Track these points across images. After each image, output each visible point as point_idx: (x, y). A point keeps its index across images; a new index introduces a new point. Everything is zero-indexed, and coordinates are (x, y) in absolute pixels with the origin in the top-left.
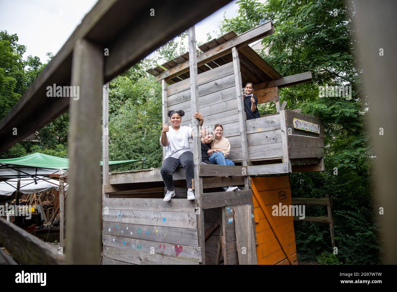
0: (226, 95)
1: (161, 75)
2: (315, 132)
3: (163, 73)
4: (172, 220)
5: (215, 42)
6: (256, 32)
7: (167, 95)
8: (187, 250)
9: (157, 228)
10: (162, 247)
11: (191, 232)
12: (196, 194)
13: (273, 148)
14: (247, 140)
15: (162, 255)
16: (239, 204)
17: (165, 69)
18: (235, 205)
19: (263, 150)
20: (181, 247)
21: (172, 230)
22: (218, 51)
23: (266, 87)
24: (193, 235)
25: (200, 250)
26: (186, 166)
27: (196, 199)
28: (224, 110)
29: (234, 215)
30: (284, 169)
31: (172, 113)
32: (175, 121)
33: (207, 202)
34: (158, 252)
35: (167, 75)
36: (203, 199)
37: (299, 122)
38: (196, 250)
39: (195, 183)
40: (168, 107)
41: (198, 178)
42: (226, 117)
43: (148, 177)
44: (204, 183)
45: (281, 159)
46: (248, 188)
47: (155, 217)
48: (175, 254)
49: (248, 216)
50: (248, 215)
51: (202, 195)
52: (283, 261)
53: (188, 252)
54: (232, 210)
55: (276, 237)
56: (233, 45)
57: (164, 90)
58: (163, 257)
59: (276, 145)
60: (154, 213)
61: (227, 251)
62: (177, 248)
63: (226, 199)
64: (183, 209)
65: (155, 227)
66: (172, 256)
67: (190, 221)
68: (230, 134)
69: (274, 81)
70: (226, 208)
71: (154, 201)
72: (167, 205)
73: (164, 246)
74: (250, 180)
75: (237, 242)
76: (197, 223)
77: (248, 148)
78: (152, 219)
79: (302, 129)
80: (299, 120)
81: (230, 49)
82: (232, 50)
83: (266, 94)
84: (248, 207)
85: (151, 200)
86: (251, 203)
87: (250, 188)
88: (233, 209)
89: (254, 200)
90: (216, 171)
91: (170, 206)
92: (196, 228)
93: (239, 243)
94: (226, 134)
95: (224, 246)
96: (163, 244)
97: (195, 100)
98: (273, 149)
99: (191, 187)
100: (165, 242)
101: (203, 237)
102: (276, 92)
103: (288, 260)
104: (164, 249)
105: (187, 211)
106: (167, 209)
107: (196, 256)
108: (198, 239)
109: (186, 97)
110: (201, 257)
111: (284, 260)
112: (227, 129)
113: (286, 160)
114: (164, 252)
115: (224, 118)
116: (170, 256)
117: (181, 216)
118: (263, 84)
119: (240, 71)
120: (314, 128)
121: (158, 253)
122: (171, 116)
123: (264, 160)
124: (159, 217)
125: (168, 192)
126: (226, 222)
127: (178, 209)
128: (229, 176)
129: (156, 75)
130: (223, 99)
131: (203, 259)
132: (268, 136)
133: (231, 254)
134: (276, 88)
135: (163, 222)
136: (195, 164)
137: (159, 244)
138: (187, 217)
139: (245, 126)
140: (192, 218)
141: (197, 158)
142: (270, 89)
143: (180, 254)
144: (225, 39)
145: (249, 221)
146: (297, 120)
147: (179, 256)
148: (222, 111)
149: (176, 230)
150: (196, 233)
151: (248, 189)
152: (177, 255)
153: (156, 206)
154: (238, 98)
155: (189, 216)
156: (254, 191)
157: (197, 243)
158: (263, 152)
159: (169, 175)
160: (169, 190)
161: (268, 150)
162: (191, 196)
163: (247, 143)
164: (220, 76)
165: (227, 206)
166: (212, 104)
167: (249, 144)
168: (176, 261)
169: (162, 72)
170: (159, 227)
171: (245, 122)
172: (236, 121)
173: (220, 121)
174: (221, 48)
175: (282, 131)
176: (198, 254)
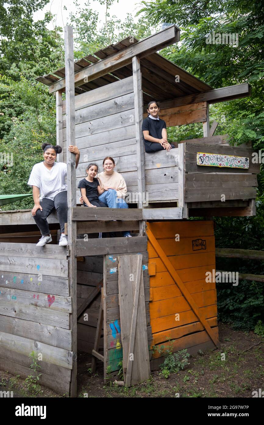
0: (125, 119)
1: (55, 85)
2: (237, 167)
3: (58, 83)
4: (45, 267)
5: (113, 48)
6: (159, 39)
7: (63, 112)
8: (59, 300)
9: (32, 276)
10: (36, 297)
11: (63, 281)
12: (69, 239)
13: (171, 188)
14: (146, 177)
15: (36, 305)
16: (127, 253)
17: (59, 78)
18: (120, 254)
19: (161, 190)
20: (53, 297)
21: (45, 278)
22: (117, 60)
23: (192, 102)
24: (64, 284)
25: (70, 300)
26: (58, 209)
27: (69, 246)
28: (123, 138)
29: (118, 265)
30: (178, 215)
31: (47, 146)
32: (48, 158)
33: (81, 249)
34: (33, 302)
35: (61, 85)
36: (76, 245)
37: (206, 157)
38: (67, 300)
39: (68, 227)
40: (63, 128)
41: (71, 223)
42: (125, 147)
43: (25, 219)
44: (78, 228)
45: (176, 203)
46: (142, 234)
47: (29, 263)
48: (47, 304)
49: (138, 267)
50: (138, 265)
51: (74, 242)
52: (193, 324)
53: (59, 302)
54: (115, 259)
55: (183, 295)
56: (134, 55)
57: (59, 106)
58: (37, 309)
59: (173, 186)
60: (29, 259)
61: (107, 305)
62: (50, 298)
63: (107, 247)
64: (56, 256)
65: (30, 275)
66: (45, 307)
67: (62, 268)
68: (128, 168)
69: (203, 94)
70: (107, 256)
71: (29, 246)
72: (42, 251)
73: (38, 296)
74: (144, 225)
75: (120, 295)
76: (68, 271)
77: (146, 187)
78: (27, 266)
79: (213, 165)
80: (207, 155)
81: (131, 59)
82: (133, 61)
83: (192, 111)
84: (139, 257)
85: (27, 245)
86: (145, 252)
87: (144, 234)
88: (117, 258)
89: (150, 249)
90: (95, 214)
91: (44, 252)
92: (67, 277)
93: (122, 296)
94: (124, 168)
95: (104, 299)
96: (36, 294)
97: (70, 133)
98: (171, 190)
99: (64, 232)
100: (40, 291)
101: (75, 286)
102: (204, 109)
103: (201, 323)
104: (38, 299)
105: (60, 258)
106: (42, 255)
107: (67, 307)
108: (68, 288)
109: (83, 117)
110: (71, 308)
111: (195, 324)
112: (126, 161)
113: (181, 204)
114: (38, 302)
115: (122, 148)
116: (43, 307)
117: (54, 263)
118: (189, 98)
119: (140, 88)
120: (237, 162)
121: (32, 304)
122: (46, 150)
123: (162, 202)
124: (33, 264)
125: (43, 236)
126: (107, 272)
127: (51, 255)
128: (117, 220)
129: (49, 84)
130: (122, 124)
131: (73, 310)
132: (167, 174)
133: (113, 308)
134: (204, 104)
135: (37, 269)
136: (68, 207)
137: (33, 294)
138: (60, 264)
139: (143, 160)
140: (64, 265)
141: (71, 201)
142: (197, 104)
143: (52, 305)
144: (124, 45)
145: (137, 273)
146: (204, 154)
147: (51, 306)
148: (121, 139)
149: (49, 279)
150: (67, 282)
151: (142, 236)
152: (50, 306)
153: (31, 251)
154: (136, 124)
155: (61, 263)
156: (149, 238)
157: (68, 293)
158: (160, 193)
159: (42, 219)
160: (44, 235)
161: (166, 190)
162: (63, 241)
163: (144, 181)
164: (120, 94)
165: (108, 254)
166: (110, 129)
167: (146, 181)
168: (48, 312)
169: (55, 81)
170: (33, 275)
171: (143, 155)
172: (134, 153)
173: (118, 152)
174: (121, 57)
175: (179, 169)
176: (69, 304)
